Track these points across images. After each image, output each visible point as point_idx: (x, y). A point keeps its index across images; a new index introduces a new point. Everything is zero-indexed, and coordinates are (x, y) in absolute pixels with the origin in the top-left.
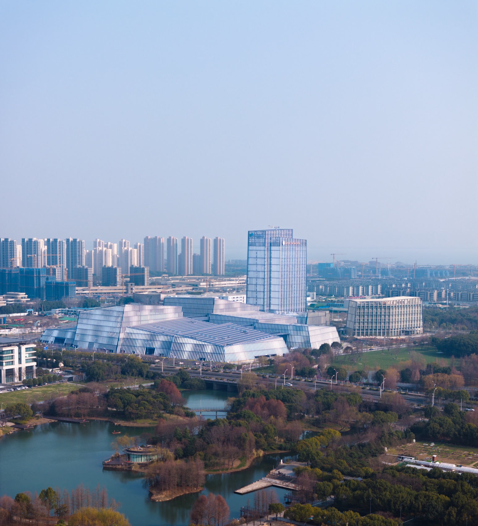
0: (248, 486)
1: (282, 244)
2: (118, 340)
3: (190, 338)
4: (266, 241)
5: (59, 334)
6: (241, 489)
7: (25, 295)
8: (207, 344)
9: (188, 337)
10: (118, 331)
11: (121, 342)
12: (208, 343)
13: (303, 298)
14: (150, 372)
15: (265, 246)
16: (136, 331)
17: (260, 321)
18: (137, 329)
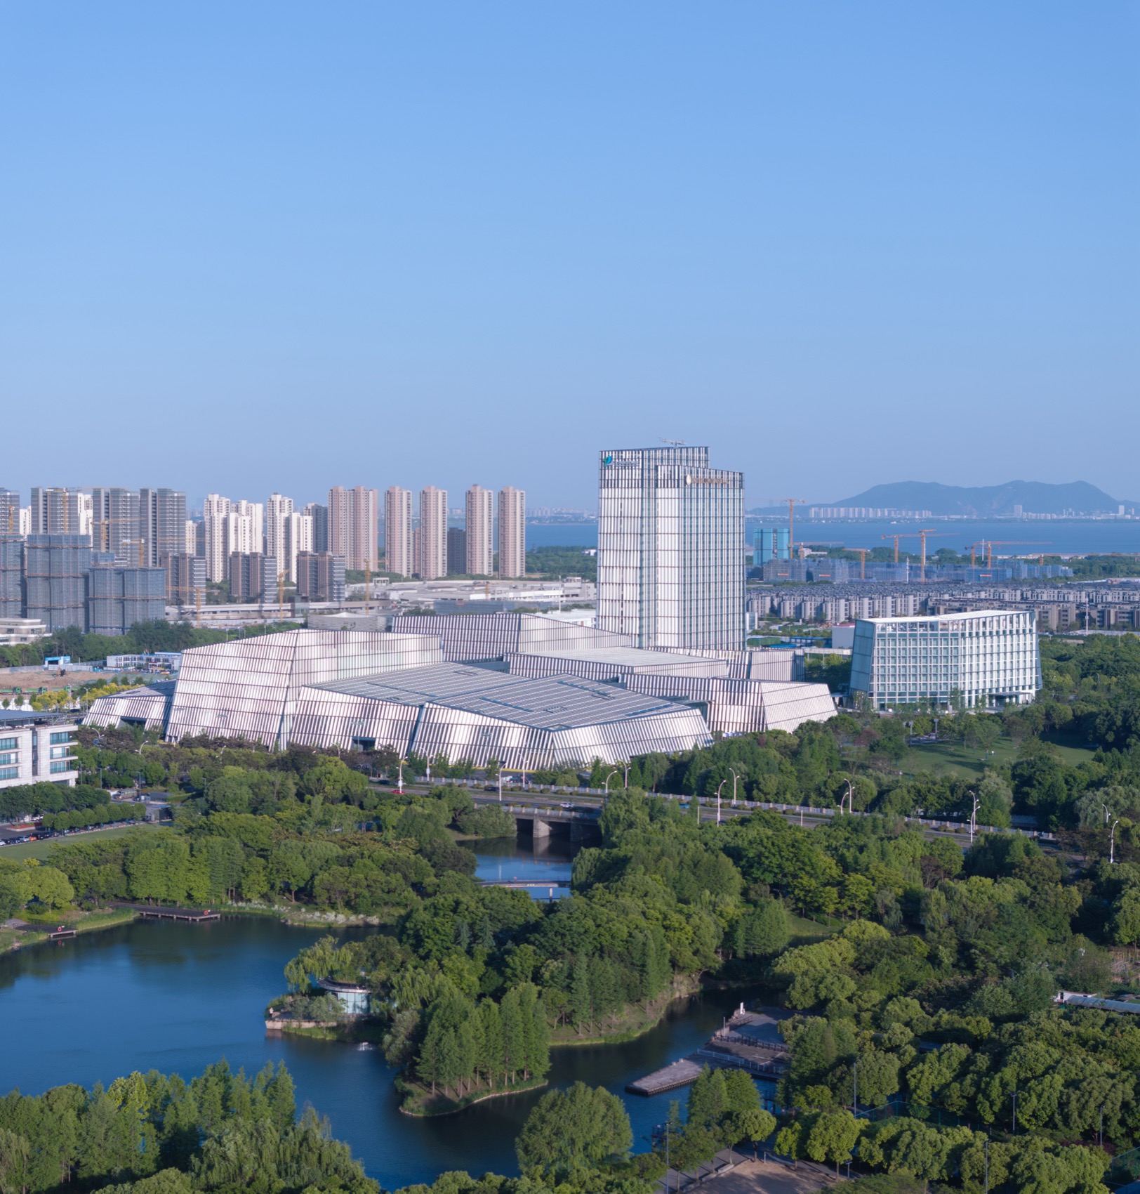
0: (662, 1072)
1: (685, 483)
2: (282, 720)
3: (464, 710)
4: (646, 475)
5: (130, 708)
6: (644, 1079)
7: (41, 624)
8: (508, 724)
9: (461, 709)
10: (280, 695)
11: (288, 725)
12: (511, 721)
13: (737, 617)
14: (369, 794)
15: (642, 487)
16: (326, 696)
17: (636, 670)
18: (329, 690)
